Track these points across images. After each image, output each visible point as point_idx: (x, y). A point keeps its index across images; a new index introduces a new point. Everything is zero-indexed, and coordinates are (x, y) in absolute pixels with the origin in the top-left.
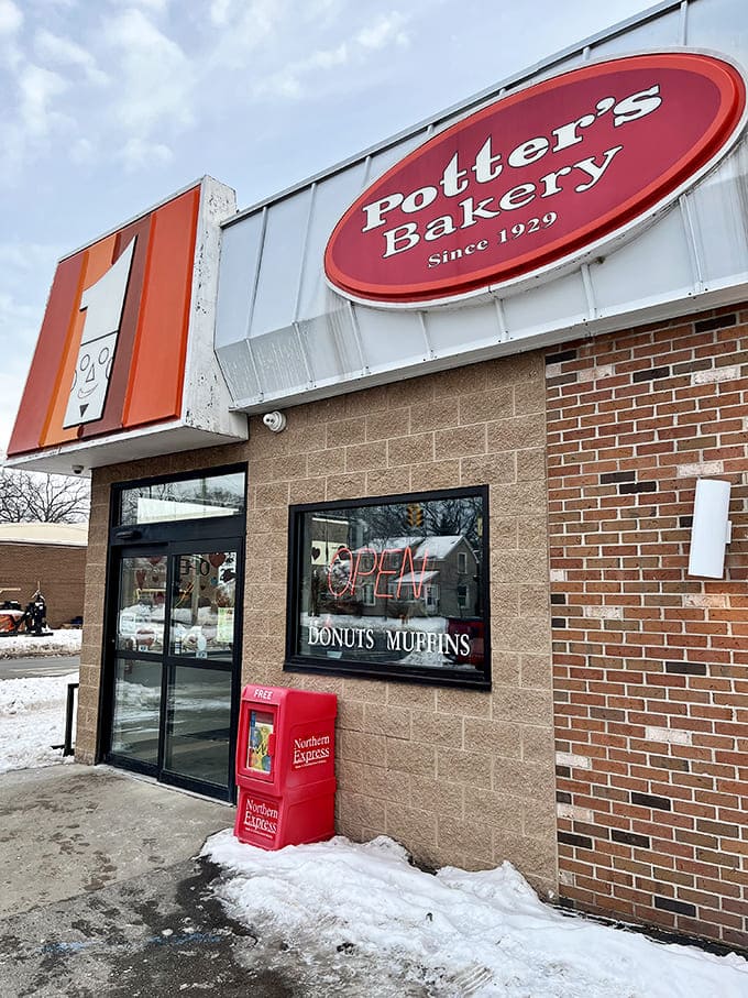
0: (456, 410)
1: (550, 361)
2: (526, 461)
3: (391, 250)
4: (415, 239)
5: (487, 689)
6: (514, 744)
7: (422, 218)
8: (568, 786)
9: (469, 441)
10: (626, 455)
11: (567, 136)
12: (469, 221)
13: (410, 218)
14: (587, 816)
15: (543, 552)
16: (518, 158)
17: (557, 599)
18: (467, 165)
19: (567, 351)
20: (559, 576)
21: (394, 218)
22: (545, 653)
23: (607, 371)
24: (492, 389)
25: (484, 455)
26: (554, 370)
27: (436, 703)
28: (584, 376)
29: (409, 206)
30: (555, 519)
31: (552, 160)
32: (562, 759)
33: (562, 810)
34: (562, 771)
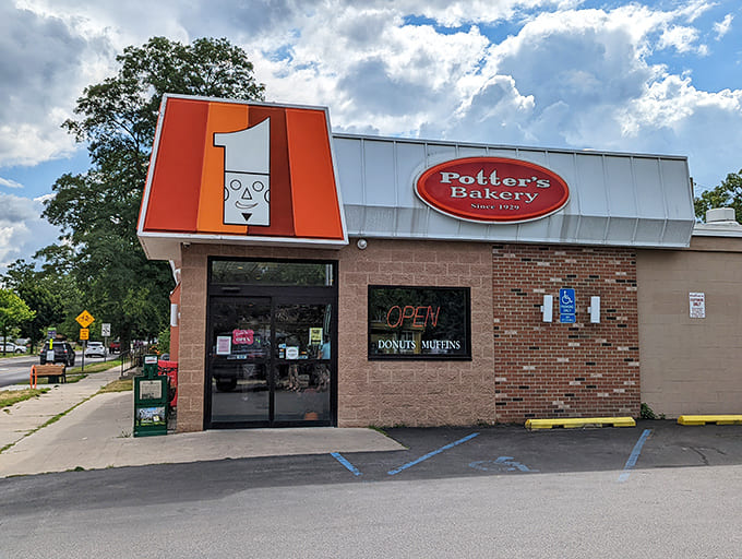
0: (458, 258)
1: (494, 247)
2: (485, 280)
3: (454, 195)
4: (465, 195)
5: (470, 360)
6: (481, 377)
7: (469, 188)
8: (499, 387)
9: (463, 270)
10: (518, 283)
11: (522, 183)
12: (487, 197)
13: (463, 185)
14: (506, 396)
15: (491, 313)
16: (506, 182)
17: (495, 328)
18: (487, 176)
19: (500, 245)
20: (497, 320)
21: (455, 182)
22: (492, 346)
23: (513, 255)
24: (473, 253)
25: (469, 277)
26: (496, 251)
27: (450, 367)
28: (505, 256)
29: (462, 180)
30: (495, 301)
31: (516, 188)
32: (497, 379)
33: (497, 396)
34: (497, 383)
